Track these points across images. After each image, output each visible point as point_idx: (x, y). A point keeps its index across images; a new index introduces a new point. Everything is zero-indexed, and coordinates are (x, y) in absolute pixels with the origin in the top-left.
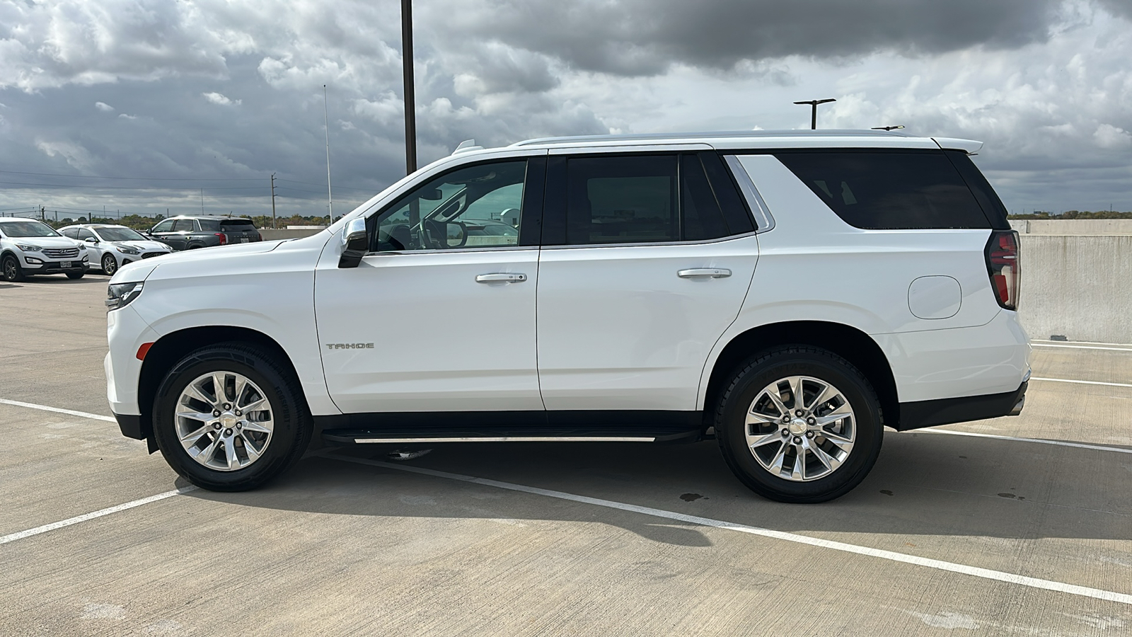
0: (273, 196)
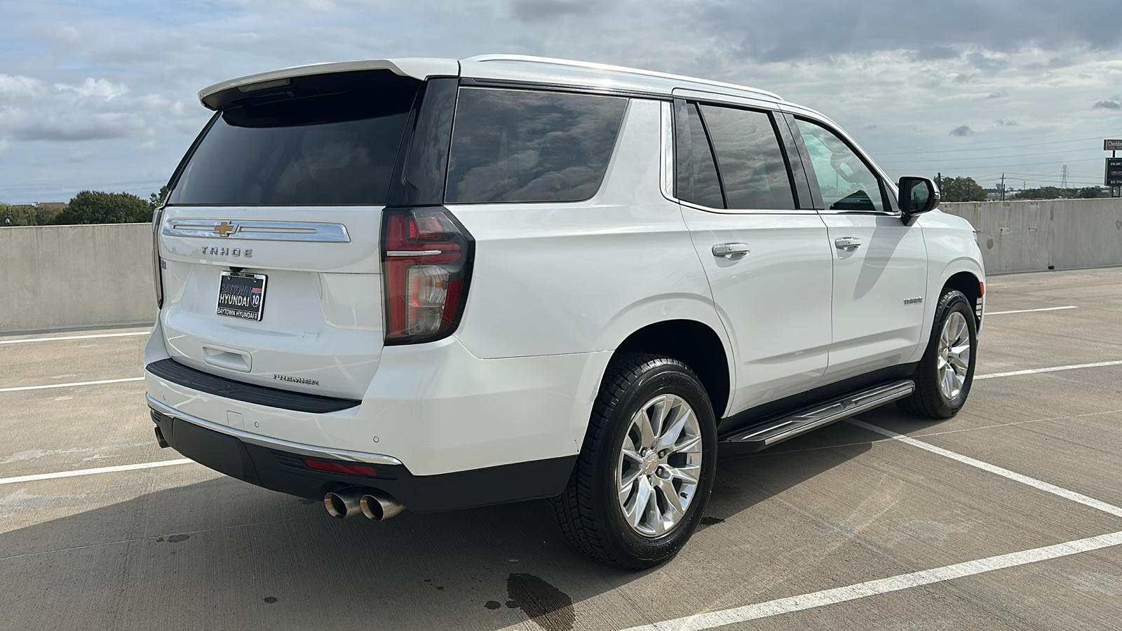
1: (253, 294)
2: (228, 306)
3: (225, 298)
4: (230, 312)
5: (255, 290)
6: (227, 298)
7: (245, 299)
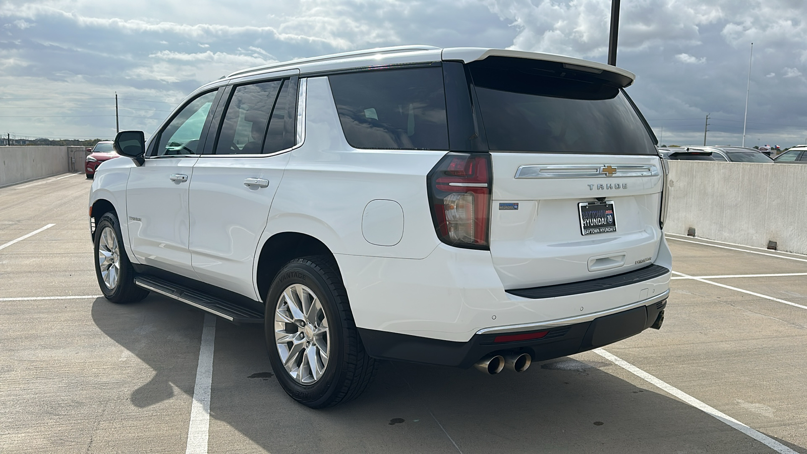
0: (706, 131)
1: (607, 215)
2: (590, 227)
3: (586, 222)
4: (596, 231)
5: (607, 212)
6: (588, 222)
7: (603, 219)
